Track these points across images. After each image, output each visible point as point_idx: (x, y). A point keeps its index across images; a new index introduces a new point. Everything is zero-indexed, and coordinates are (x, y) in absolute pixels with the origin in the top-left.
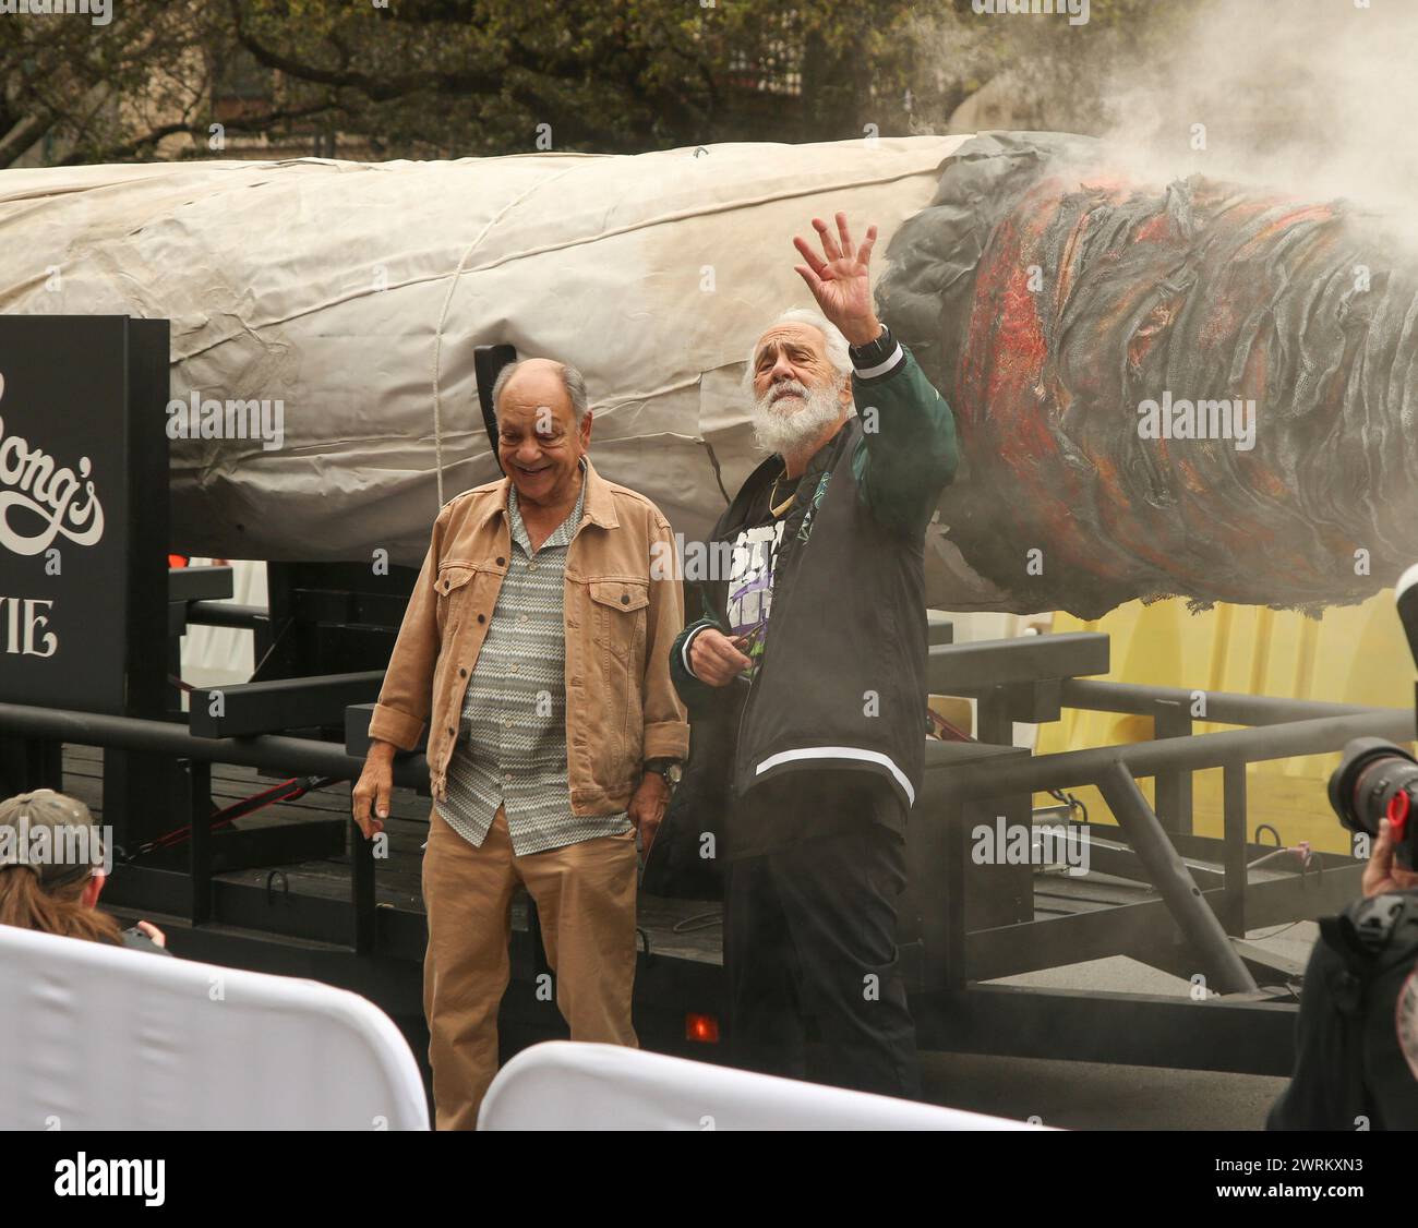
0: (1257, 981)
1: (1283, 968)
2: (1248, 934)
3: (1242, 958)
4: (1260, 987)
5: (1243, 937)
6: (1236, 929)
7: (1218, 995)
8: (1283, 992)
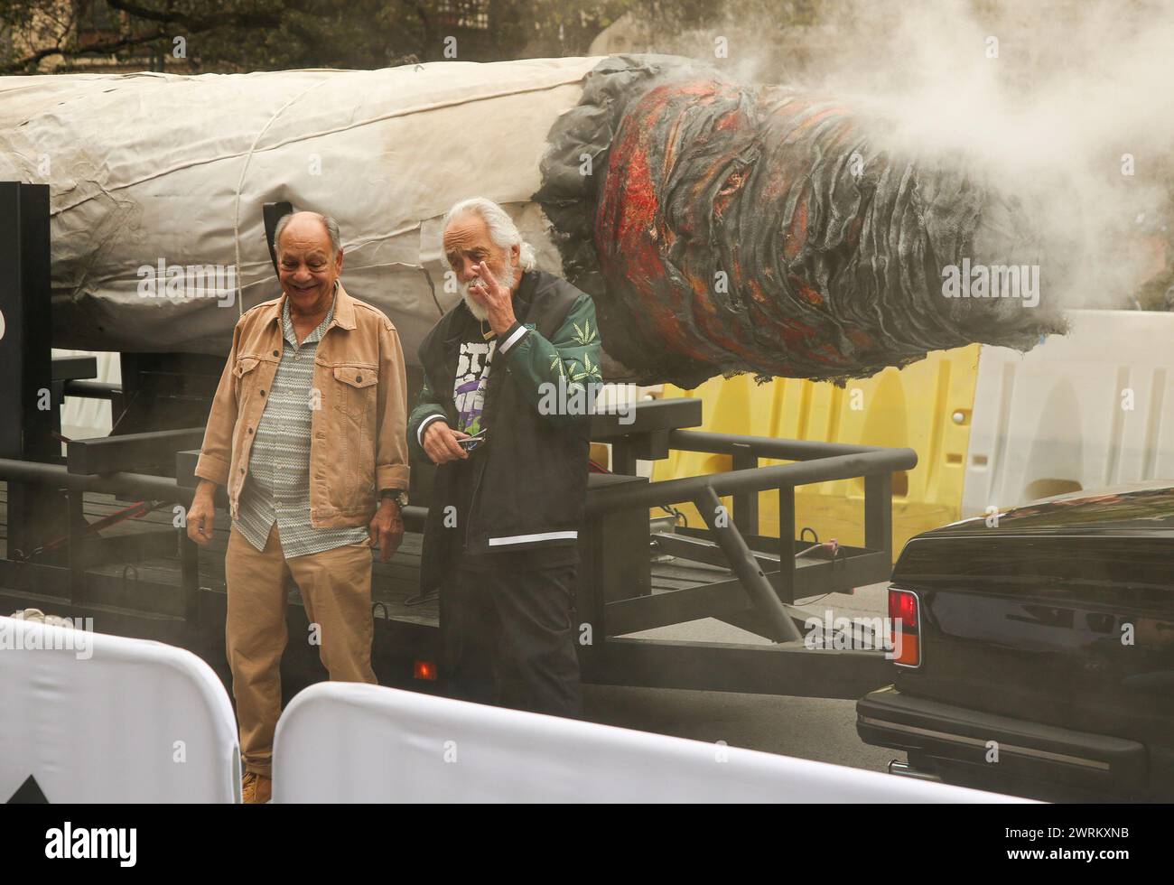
2: (796, 602)
3: (793, 619)
5: (792, 604)
6: (788, 598)
7: (775, 643)
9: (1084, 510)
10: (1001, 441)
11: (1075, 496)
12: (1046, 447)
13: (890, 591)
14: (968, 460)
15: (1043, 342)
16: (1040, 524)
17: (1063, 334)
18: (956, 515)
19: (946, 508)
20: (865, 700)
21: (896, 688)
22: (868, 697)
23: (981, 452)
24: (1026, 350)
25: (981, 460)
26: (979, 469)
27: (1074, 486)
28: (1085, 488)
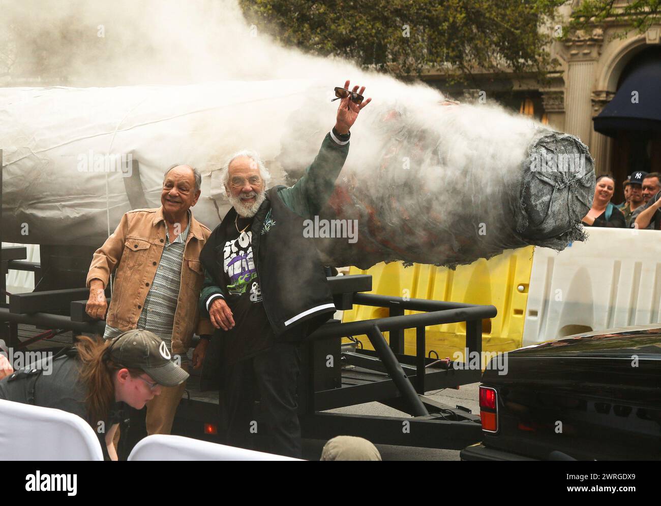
0: (429, 411)
1: (439, 406)
2: (425, 393)
3: (424, 403)
4: (430, 414)
5: (423, 395)
6: (421, 391)
7: (413, 417)
8: (439, 416)
9: (594, 343)
10: (546, 302)
11: (588, 334)
12: (571, 306)
13: (480, 388)
14: (526, 313)
15: (570, 245)
16: (568, 351)
17: (582, 241)
18: (519, 345)
19: (513, 341)
20: (465, 451)
21: (483, 444)
22: (467, 449)
23: (534, 308)
24: (561, 250)
25: (534, 313)
26: (533, 318)
27: (589, 329)
28: (594, 330)
